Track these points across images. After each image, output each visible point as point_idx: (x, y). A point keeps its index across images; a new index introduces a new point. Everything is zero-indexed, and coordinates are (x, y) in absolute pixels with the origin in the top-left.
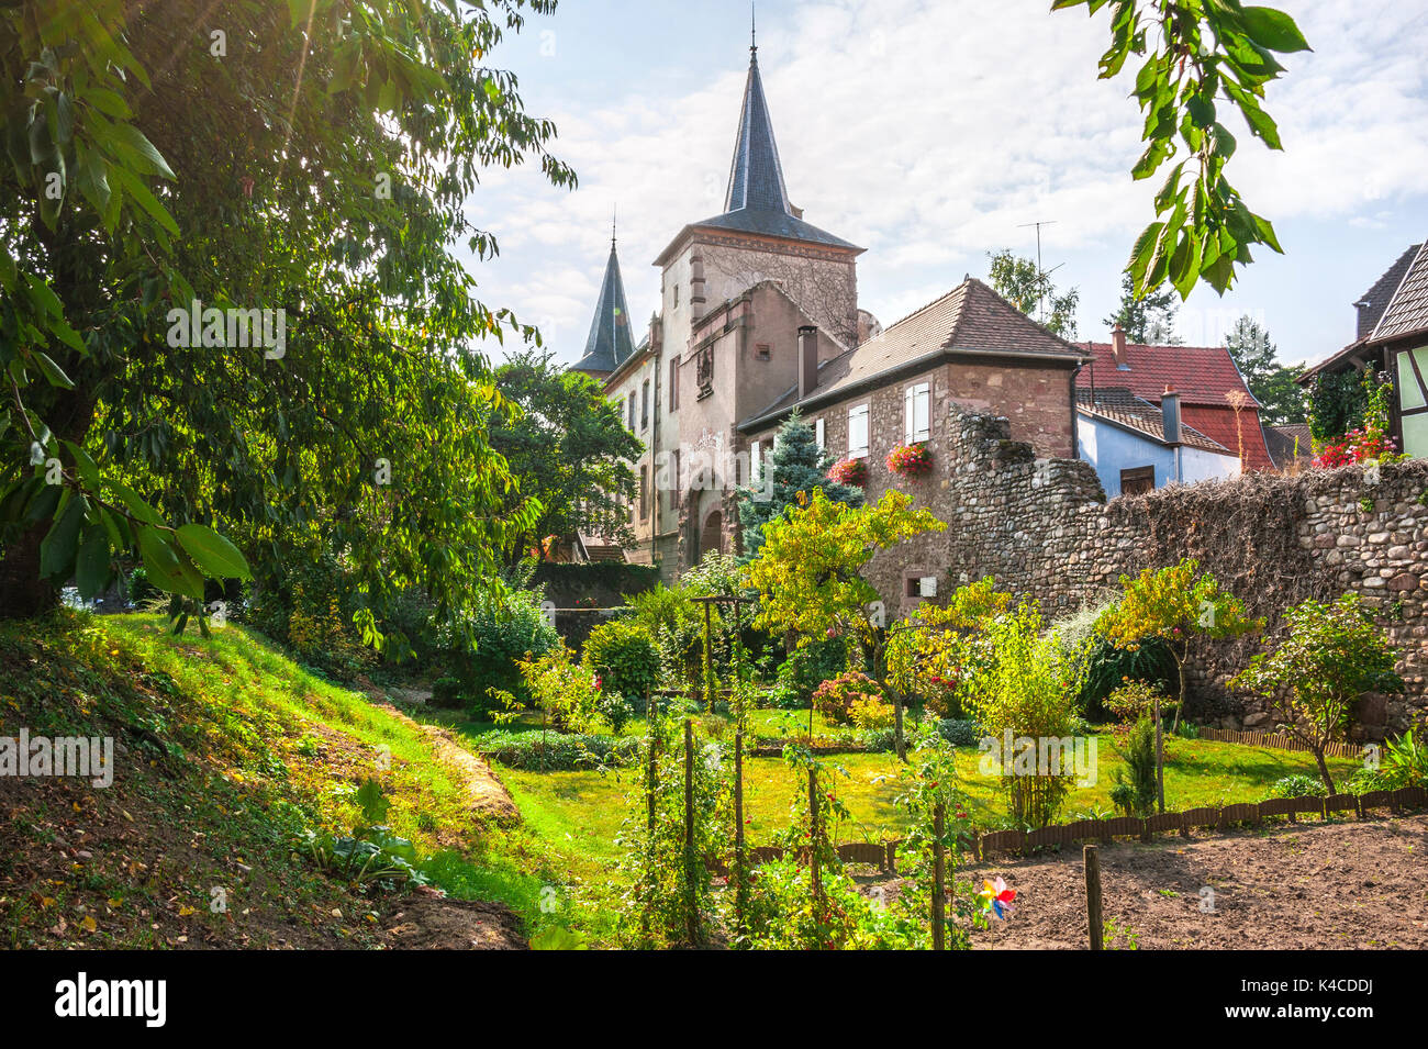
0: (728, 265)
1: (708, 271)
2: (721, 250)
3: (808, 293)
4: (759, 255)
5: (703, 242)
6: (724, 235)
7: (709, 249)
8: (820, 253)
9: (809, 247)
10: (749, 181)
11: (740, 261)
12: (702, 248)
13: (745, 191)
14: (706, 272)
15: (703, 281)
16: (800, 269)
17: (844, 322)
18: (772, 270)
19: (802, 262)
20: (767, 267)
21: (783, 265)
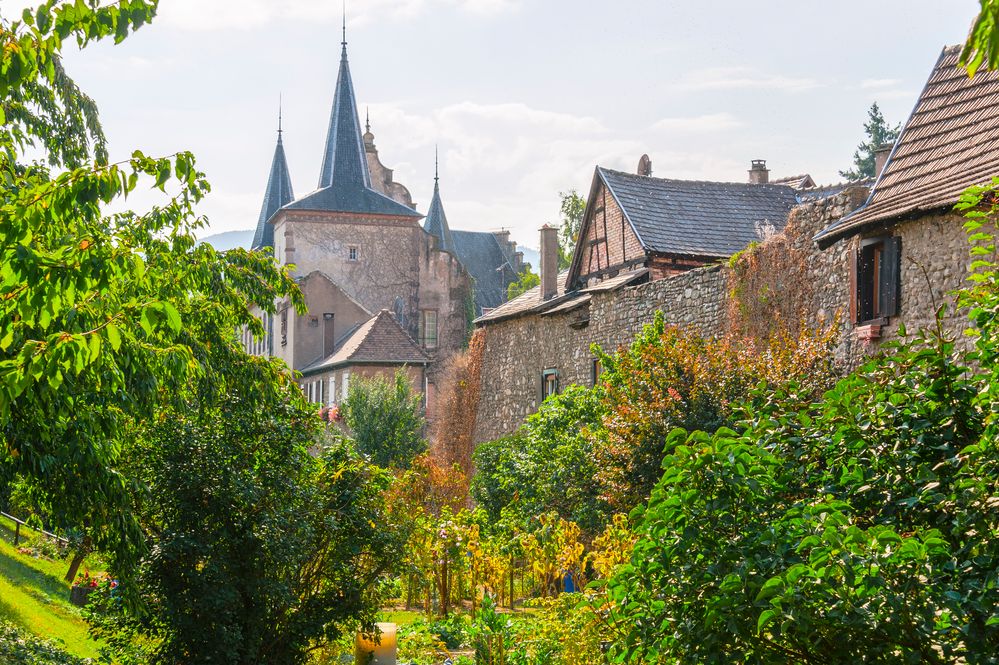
0: (314, 236)
1: (297, 242)
2: (307, 225)
3: (378, 253)
4: (339, 226)
5: (293, 220)
6: (310, 213)
7: (298, 225)
8: (389, 220)
9: (378, 217)
10: (336, 163)
11: (323, 232)
12: (293, 225)
13: (332, 171)
14: (295, 243)
15: (293, 250)
16: (372, 234)
17: (408, 273)
18: (349, 237)
19: (374, 229)
20: (345, 235)
21: (358, 233)
